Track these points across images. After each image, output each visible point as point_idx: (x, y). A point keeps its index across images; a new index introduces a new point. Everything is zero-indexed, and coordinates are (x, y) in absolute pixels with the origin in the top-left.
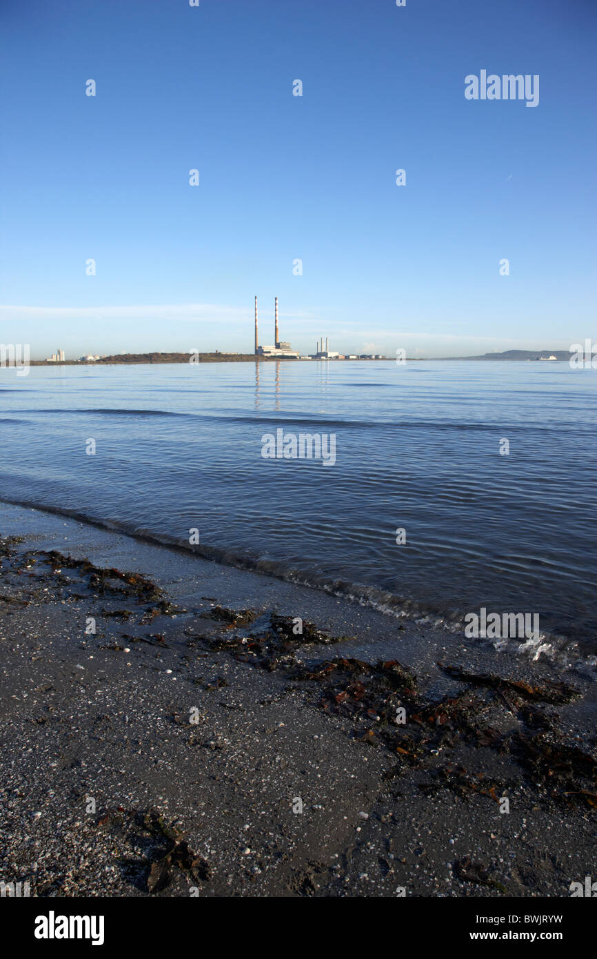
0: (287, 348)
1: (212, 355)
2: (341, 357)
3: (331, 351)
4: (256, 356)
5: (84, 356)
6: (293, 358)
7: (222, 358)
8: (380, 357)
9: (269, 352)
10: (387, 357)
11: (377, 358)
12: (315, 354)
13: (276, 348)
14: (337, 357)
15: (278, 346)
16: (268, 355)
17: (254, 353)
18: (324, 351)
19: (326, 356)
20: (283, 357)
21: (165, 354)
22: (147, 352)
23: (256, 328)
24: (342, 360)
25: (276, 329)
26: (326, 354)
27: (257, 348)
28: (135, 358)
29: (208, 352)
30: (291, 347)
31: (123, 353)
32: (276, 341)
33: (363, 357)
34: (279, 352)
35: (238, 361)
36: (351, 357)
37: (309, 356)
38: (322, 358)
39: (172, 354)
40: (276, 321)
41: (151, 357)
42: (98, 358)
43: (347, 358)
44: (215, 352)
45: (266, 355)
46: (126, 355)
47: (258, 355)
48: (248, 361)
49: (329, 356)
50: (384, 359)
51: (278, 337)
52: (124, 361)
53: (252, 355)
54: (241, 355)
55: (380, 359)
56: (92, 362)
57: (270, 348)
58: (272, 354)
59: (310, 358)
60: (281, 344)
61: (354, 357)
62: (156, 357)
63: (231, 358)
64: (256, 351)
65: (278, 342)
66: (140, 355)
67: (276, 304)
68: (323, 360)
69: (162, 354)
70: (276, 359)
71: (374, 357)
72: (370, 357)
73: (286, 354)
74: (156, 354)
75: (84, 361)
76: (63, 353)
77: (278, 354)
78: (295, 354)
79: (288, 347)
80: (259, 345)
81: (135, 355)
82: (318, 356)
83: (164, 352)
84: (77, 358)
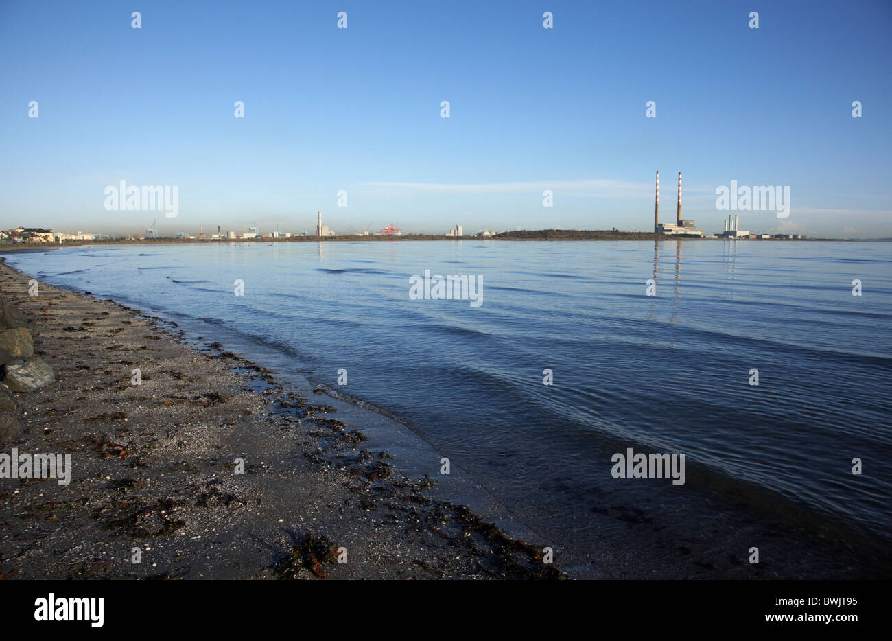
0: (690, 226)
1: (608, 232)
2: (751, 236)
3: (739, 230)
4: (656, 235)
5: (480, 231)
6: (697, 237)
7: (619, 236)
8: (800, 237)
9: (671, 231)
10: (807, 237)
11: (795, 238)
12: (722, 233)
13: (678, 226)
14: (747, 237)
15: (680, 224)
16: (670, 233)
17: (653, 231)
18: (732, 229)
19: (735, 235)
20: (685, 236)
21: (560, 231)
22: (542, 229)
23: (656, 205)
24: (753, 240)
25: (679, 206)
26: (734, 233)
27: (657, 226)
28: (530, 234)
29: (605, 229)
30: (695, 225)
31: (519, 229)
32: (678, 218)
33: (778, 237)
34: (681, 231)
35: (636, 239)
36: (764, 237)
37: (715, 235)
38: (730, 237)
39: (567, 231)
40: (679, 197)
41: (546, 233)
42: (494, 234)
43: (759, 238)
44: (612, 229)
45: (666, 233)
46: (521, 231)
47: (659, 234)
48: (646, 239)
49: (738, 235)
50: (804, 239)
51: (680, 214)
52: (518, 237)
53: (652, 233)
54: (639, 233)
55: (799, 239)
56: (488, 238)
57: (671, 226)
58: (674, 233)
59: (716, 237)
60: (684, 222)
61: (768, 237)
62: (551, 234)
63: (628, 236)
64: (656, 229)
65: (680, 219)
66: (535, 232)
67: (679, 179)
68: (731, 239)
69: (557, 231)
70: (677, 238)
71: (791, 237)
72: (786, 237)
73: (688, 233)
74: (552, 231)
75: (480, 237)
76: (461, 229)
77: (679, 233)
78: (699, 233)
79: (692, 225)
80: (659, 223)
81: (530, 231)
82: (725, 236)
83: (559, 229)
84: (474, 233)
